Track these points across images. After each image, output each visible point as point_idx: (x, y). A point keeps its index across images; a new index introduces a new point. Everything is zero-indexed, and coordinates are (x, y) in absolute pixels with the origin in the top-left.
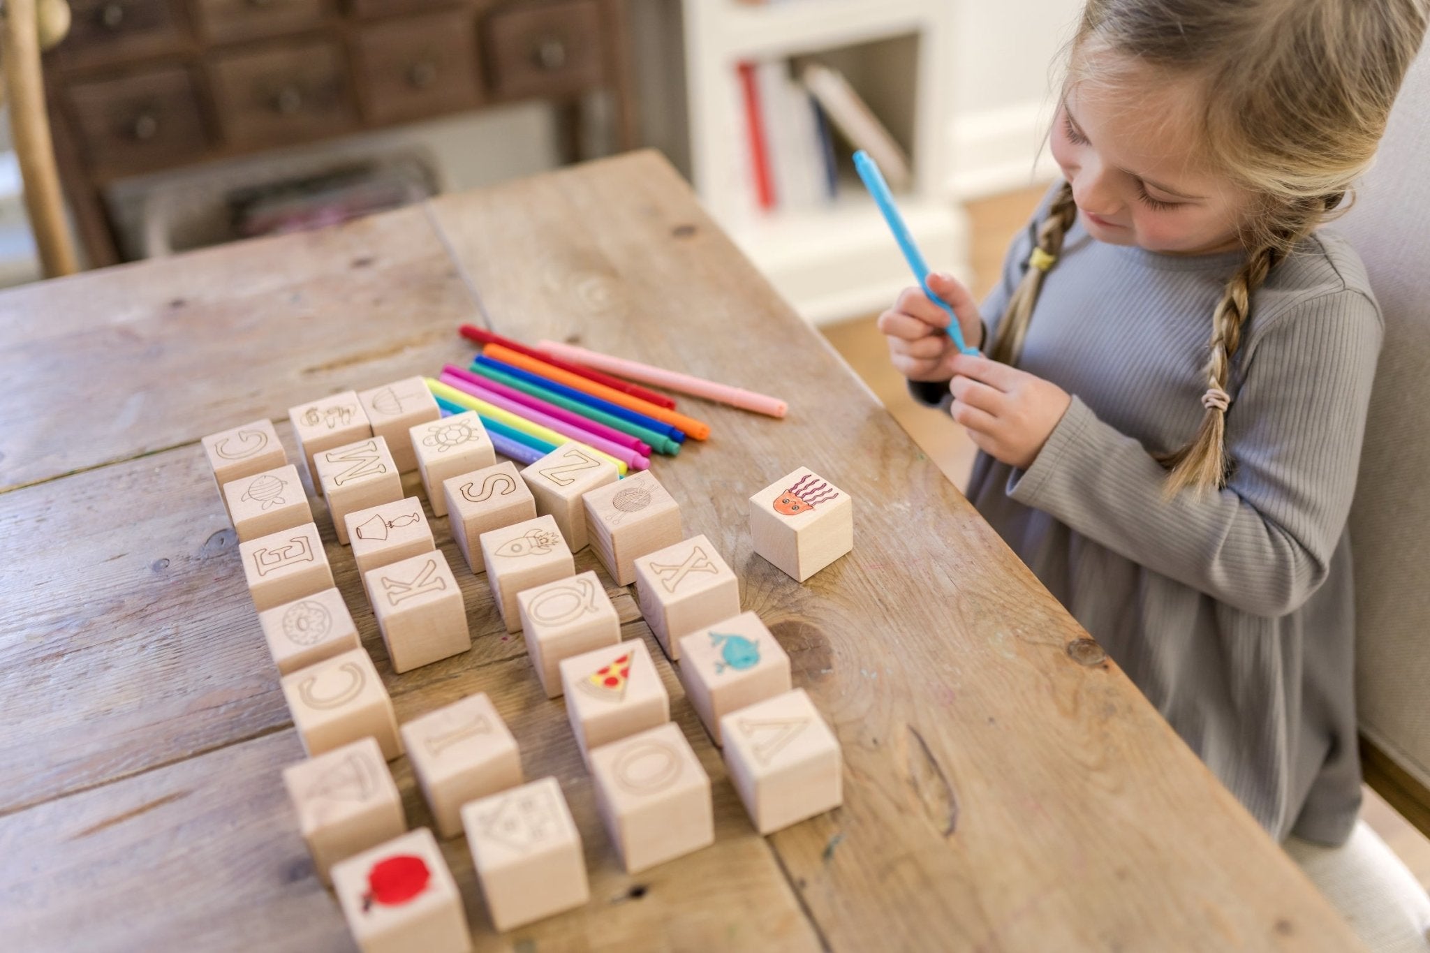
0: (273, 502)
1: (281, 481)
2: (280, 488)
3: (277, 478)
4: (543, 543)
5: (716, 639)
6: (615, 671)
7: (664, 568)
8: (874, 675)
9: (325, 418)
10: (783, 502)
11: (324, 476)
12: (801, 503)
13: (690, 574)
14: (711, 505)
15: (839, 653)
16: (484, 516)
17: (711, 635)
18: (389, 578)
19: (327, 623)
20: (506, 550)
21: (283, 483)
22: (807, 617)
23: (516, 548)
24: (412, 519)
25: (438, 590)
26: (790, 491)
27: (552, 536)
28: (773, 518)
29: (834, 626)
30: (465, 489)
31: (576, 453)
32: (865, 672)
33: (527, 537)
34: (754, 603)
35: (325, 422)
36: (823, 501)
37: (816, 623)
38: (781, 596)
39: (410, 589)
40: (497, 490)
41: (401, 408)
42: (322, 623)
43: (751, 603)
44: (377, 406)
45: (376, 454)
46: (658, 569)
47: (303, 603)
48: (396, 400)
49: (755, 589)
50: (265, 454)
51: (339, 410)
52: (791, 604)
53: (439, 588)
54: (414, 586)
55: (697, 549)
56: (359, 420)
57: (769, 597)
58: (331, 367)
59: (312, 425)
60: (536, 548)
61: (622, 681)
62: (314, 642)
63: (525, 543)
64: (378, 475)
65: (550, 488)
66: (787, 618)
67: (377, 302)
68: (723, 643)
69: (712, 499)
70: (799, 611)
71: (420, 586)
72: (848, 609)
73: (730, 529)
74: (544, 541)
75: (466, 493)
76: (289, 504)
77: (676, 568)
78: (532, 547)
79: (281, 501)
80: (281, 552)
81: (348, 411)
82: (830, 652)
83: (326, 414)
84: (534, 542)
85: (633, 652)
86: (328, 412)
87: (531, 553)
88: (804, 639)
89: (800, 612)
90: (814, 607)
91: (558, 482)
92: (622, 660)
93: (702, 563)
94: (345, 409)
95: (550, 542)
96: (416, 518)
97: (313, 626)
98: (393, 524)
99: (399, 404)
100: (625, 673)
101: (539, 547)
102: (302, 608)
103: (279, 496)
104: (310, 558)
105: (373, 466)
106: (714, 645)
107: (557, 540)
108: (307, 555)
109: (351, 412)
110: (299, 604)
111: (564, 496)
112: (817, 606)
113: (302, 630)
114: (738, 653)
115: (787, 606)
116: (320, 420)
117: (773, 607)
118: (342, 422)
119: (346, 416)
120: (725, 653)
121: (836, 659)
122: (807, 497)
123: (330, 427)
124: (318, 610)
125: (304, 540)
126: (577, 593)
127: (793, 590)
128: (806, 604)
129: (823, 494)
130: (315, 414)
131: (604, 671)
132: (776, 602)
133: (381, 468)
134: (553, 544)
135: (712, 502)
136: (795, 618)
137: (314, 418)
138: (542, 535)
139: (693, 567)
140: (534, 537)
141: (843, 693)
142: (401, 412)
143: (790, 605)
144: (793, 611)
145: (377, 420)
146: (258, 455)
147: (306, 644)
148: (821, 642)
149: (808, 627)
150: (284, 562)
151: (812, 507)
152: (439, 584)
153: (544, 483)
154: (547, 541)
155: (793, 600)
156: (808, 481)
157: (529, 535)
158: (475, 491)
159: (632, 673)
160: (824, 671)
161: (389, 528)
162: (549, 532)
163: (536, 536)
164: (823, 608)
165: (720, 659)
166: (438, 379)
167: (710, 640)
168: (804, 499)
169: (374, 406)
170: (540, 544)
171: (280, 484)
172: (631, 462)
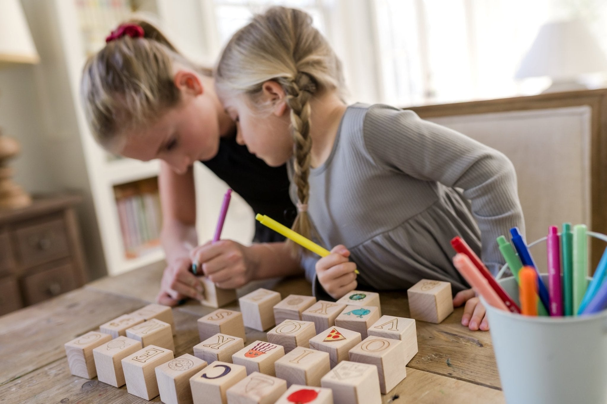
10: (250, 353)
12: (259, 352)
26: (252, 349)
28: (246, 360)
30: (210, 319)
35: (123, 324)
36: (270, 350)
40: (224, 315)
61: (339, 335)
97: (184, 365)
105: (158, 326)
120: (356, 314)
122: (261, 350)
129: (269, 348)
151: (264, 353)
156: (260, 345)
168: (260, 351)
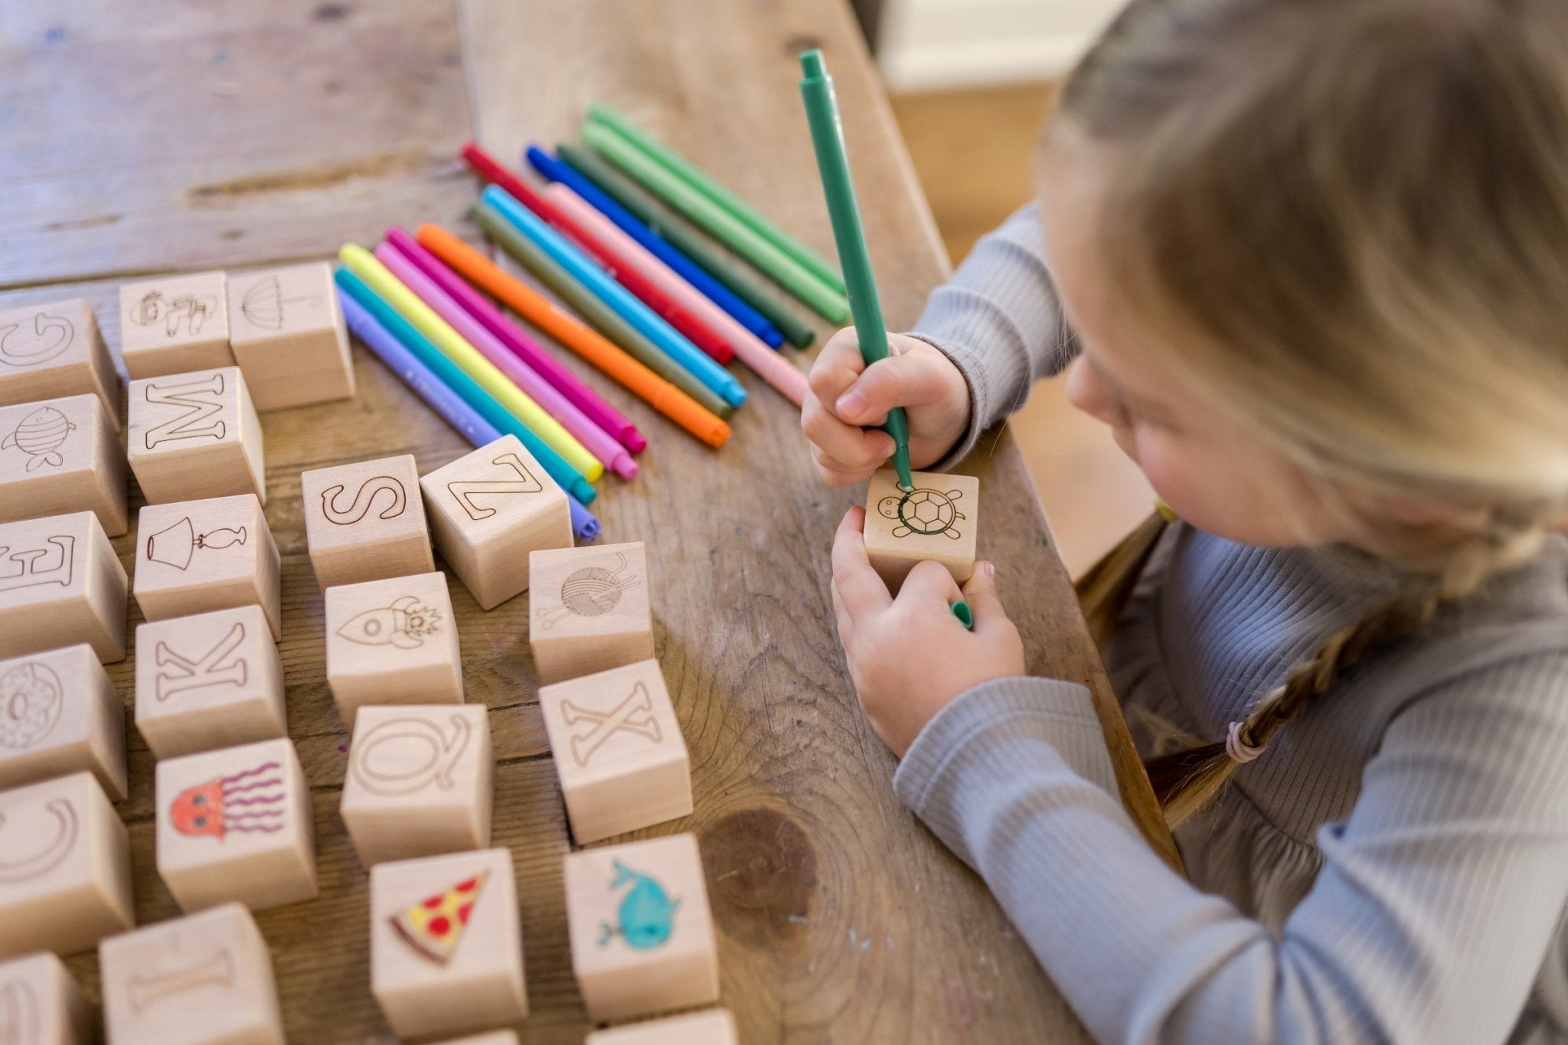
0: (46, 459)
1: (68, 423)
2: (63, 435)
3: (63, 416)
4: (416, 626)
5: (622, 872)
6: (449, 908)
7: (585, 715)
8: (865, 945)
9: (167, 316)
11: (131, 427)
13: (619, 734)
14: (707, 562)
15: (825, 889)
16: (344, 552)
17: (616, 865)
18: (170, 646)
19: (53, 712)
20: (355, 630)
21: (70, 426)
22: (796, 808)
23: (372, 627)
24: (234, 536)
25: (232, 685)
27: (432, 616)
29: (832, 834)
30: (329, 496)
31: (512, 459)
32: (853, 935)
33: (394, 610)
34: (724, 763)
35: (165, 321)
37: (805, 821)
38: (767, 759)
39: (192, 674)
40: (378, 506)
41: (281, 319)
42: (46, 711)
43: (720, 762)
44: (249, 307)
45: (219, 400)
46: (572, 715)
47: (31, 665)
48: (279, 303)
49: (731, 736)
50: (60, 365)
51: (191, 303)
52: (779, 777)
53: (235, 682)
54: (200, 670)
55: (640, 688)
56: (213, 330)
57: (749, 755)
58: (237, 189)
59: (144, 324)
60: (401, 634)
61: (455, 927)
62: (24, 746)
63: (387, 620)
64: (212, 441)
65: (456, 521)
66: (766, 804)
67: (332, 88)
68: (628, 887)
69: (713, 552)
70: (786, 793)
71: (209, 671)
72: (859, 808)
73: (724, 614)
74: (416, 622)
75: (328, 505)
76: (68, 469)
77: (599, 718)
78: (396, 631)
79: (57, 460)
80: (28, 559)
81: (204, 309)
82: (813, 883)
83: (171, 308)
84: (401, 619)
85: (487, 874)
86: (175, 304)
87: (390, 642)
88: (780, 849)
89: (786, 795)
90: (811, 792)
91: (470, 509)
92: (467, 887)
93: (640, 717)
94: (201, 303)
95: (424, 628)
96: (241, 537)
97: (31, 713)
98: (205, 541)
99: (281, 310)
100: (464, 913)
101: (407, 632)
102: (26, 675)
103: (56, 450)
104: (66, 581)
105: (208, 422)
106: (614, 885)
107: (436, 624)
108: (63, 574)
109: (209, 308)
110: (24, 665)
111: (470, 539)
112: (815, 789)
113: (14, 717)
114: (644, 916)
115: (770, 780)
116: (159, 318)
117: (751, 776)
118: (190, 328)
119: (198, 316)
120: (626, 907)
121: (818, 901)
123: (169, 333)
124: (49, 684)
125: (67, 543)
126: (438, 738)
127: (788, 752)
128: (799, 784)
130: (155, 305)
131: (433, 903)
132: (757, 767)
133: (219, 430)
134: (429, 632)
135: (711, 558)
136: (776, 805)
137: (151, 312)
138: (418, 610)
139: (625, 721)
140: (405, 611)
141: (812, 968)
142: (280, 327)
143: (776, 779)
144: (778, 791)
145: (243, 335)
146: (51, 365)
147: (12, 746)
148: (804, 860)
149: (792, 827)
150: (28, 578)
152: (237, 673)
153: (450, 509)
154: (421, 625)
155: (783, 771)
157: (398, 606)
158: (343, 502)
159: (476, 917)
160: (793, 919)
161: (196, 547)
162: (429, 608)
163: (409, 610)
164: (823, 796)
165: (613, 920)
166: (372, 251)
167: (609, 873)
169: (244, 308)
170: (409, 629)
171: (65, 427)
172: (609, 464)
